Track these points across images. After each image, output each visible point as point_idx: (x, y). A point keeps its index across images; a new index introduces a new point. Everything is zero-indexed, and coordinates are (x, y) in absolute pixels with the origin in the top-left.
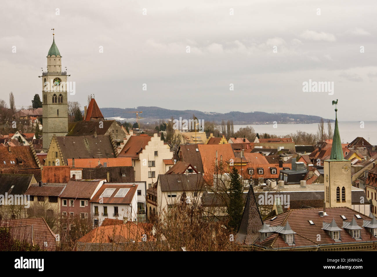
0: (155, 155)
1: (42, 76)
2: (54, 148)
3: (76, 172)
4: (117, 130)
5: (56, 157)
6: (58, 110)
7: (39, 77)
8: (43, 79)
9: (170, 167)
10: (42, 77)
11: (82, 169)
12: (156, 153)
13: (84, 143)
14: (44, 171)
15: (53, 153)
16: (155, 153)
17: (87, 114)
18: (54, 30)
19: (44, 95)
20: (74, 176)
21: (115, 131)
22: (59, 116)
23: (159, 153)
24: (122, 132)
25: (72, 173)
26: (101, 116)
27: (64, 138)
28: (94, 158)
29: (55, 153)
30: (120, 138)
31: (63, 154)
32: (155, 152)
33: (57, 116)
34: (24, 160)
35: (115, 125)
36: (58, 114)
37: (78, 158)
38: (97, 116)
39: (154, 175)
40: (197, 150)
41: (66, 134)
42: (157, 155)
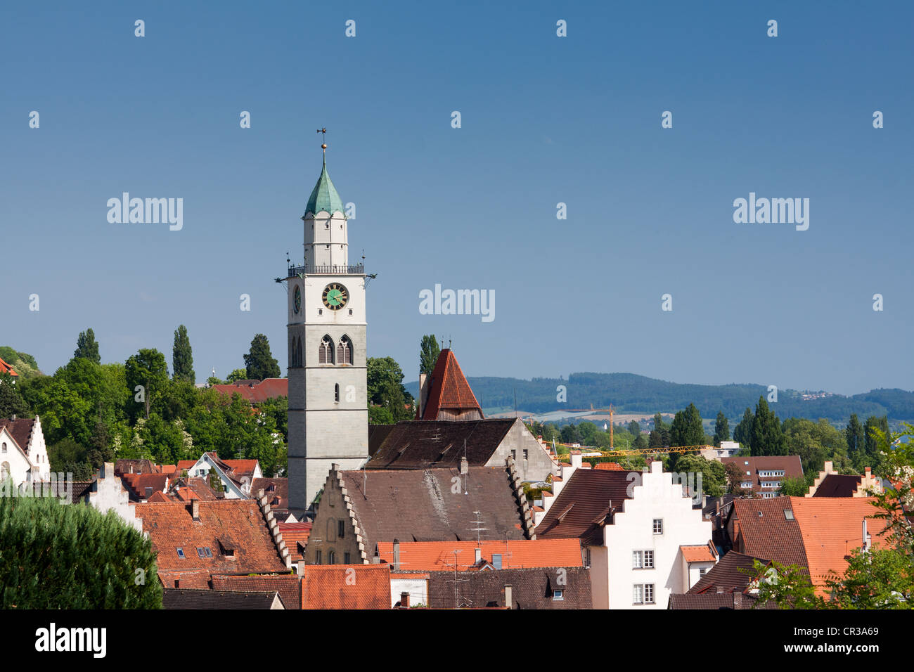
0: (655, 531)
1: (287, 279)
2: (333, 506)
3: (408, 586)
4: (526, 451)
5: (340, 535)
6: (337, 386)
7: (278, 281)
8: (289, 289)
9: (702, 571)
10: (286, 282)
11: (428, 576)
12: (658, 526)
13: (428, 490)
14: (309, 582)
15: (331, 523)
16: (655, 526)
17: (428, 399)
18: (324, 132)
19: (294, 338)
20: (405, 596)
21: (520, 454)
22: (341, 406)
23: (665, 526)
24: (540, 457)
25: (396, 587)
26: (472, 406)
27: (366, 476)
28: (459, 540)
29: (337, 522)
30: (534, 474)
31: (362, 527)
32: (655, 521)
33: (333, 407)
34: (239, 546)
35: (520, 433)
36: (336, 400)
37: (408, 540)
38: (461, 406)
39: (651, 595)
40: (789, 516)
41: (362, 462)
42: (660, 531)
